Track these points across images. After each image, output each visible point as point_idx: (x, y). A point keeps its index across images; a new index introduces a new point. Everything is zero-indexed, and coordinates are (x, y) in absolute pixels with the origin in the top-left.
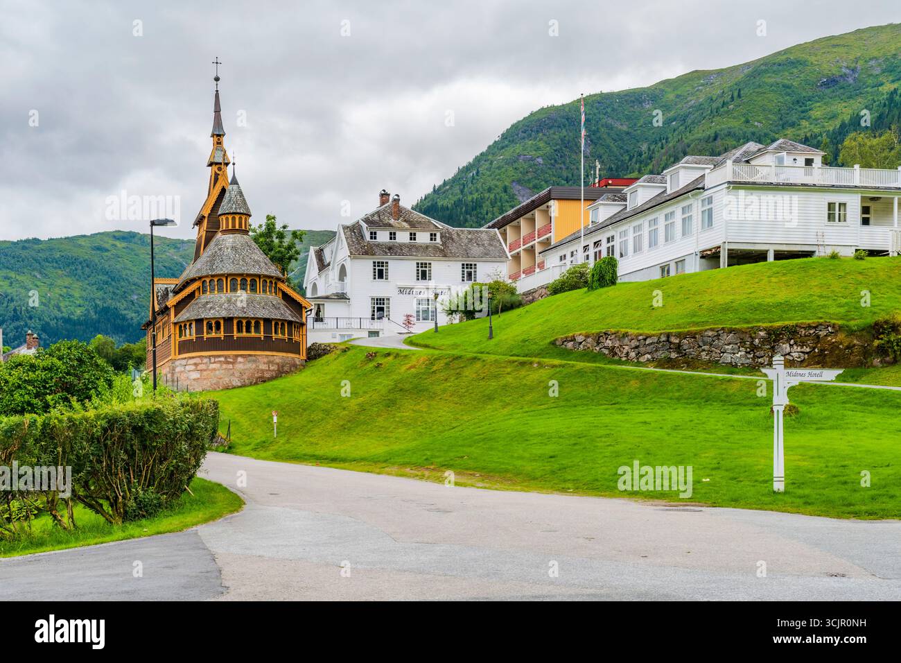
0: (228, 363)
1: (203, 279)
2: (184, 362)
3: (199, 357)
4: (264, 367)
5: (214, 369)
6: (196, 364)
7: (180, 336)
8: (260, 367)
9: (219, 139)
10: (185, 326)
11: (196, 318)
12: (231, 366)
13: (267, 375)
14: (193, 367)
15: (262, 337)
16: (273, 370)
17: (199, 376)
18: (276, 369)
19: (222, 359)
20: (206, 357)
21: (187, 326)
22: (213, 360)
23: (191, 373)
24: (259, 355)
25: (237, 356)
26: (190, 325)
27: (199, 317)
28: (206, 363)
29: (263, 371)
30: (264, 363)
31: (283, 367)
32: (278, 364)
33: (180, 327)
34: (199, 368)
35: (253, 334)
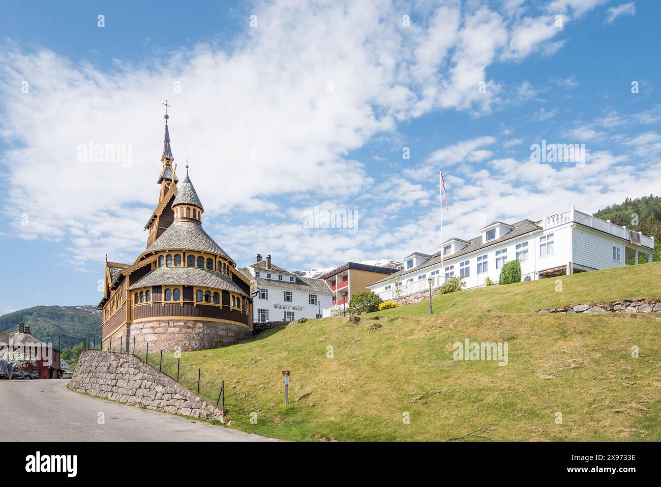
0: (189, 327)
1: (159, 255)
2: (140, 326)
3: (157, 321)
4: (223, 333)
5: (174, 333)
6: (152, 328)
7: (136, 302)
8: (220, 333)
9: (168, 162)
10: (141, 293)
11: (153, 284)
12: (190, 331)
13: (225, 340)
14: (150, 331)
15: (221, 307)
16: (231, 336)
17: (156, 338)
18: (233, 335)
19: (182, 324)
20: (164, 321)
21: (144, 294)
22: (171, 324)
23: (148, 336)
24: (218, 323)
25: (196, 321)
26: (147, 292)
27: (157, 284)
28: (164, 327)
29: (221, 336)
30: (223, 330)
31: (239, 334)
32: (234, 331)
33: (136, 294)
34: (156, 331)
35: (212, 303)
